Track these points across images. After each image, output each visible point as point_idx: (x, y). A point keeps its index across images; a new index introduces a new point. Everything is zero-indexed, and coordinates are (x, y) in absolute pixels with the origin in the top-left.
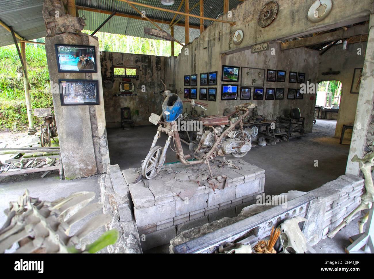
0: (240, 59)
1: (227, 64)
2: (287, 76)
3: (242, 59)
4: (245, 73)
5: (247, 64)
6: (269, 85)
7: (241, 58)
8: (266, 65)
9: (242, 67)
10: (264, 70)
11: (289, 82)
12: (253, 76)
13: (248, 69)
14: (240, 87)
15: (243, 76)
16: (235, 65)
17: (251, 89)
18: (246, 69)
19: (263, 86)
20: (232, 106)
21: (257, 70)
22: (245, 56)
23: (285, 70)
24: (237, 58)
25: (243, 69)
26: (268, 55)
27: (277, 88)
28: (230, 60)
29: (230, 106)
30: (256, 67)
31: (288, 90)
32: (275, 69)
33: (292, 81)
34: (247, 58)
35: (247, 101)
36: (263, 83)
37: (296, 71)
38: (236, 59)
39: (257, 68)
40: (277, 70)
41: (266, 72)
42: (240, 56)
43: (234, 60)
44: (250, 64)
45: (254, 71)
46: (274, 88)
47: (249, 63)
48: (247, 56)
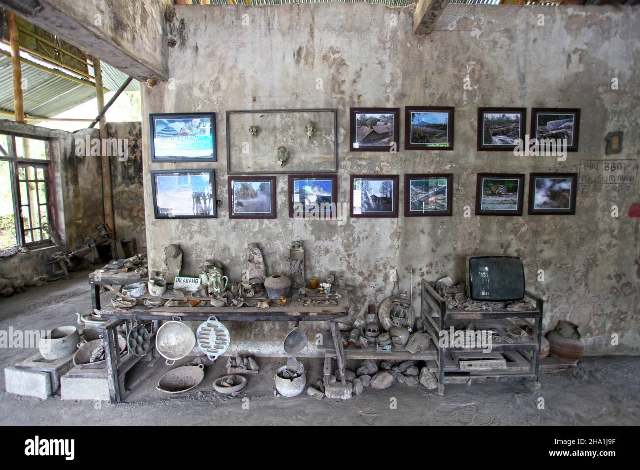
0: (218, 88)
1: (169, 108)
2: (466, 126)
3: (228, 86)
4: (243, 128)
5: (251, 99)
6: (364, 163)
7: (224, 84)
8: (343, 92)
9: (228, 114)
10: (336, 112)
11: (480, 148)
12: (279, 137)
13: (259, 115)
14: (226, 177)
15: (235, 139)
16: (199, 109)
17: (274, 181)
18: (247, 115)
19: (333, 170)
20: (198, 238)
21: (297, 114)
22: (242, 76)
23: (451, 105)
24: (207, 85)
25: (233, 117)
26: (345, 57)
27: (410, 172)
28: (179, 95)
29: (191, 238)
30: (290, 107)
31: (475, 178)
32: (389, 105)
33: (499, 143)
34: (248, 79)
35: (261, 224)
36: (332, 156)
37: (519, 104)
38: (201, 88)
39: (298, 107)
40: (402, 106)
41: (345, 120)
42: (217, 78)
43: (196, 92)
44: (263, 99)
45: (282, 118)
46: (394, 173)
47: (260, 94)
48: (249, 73)
